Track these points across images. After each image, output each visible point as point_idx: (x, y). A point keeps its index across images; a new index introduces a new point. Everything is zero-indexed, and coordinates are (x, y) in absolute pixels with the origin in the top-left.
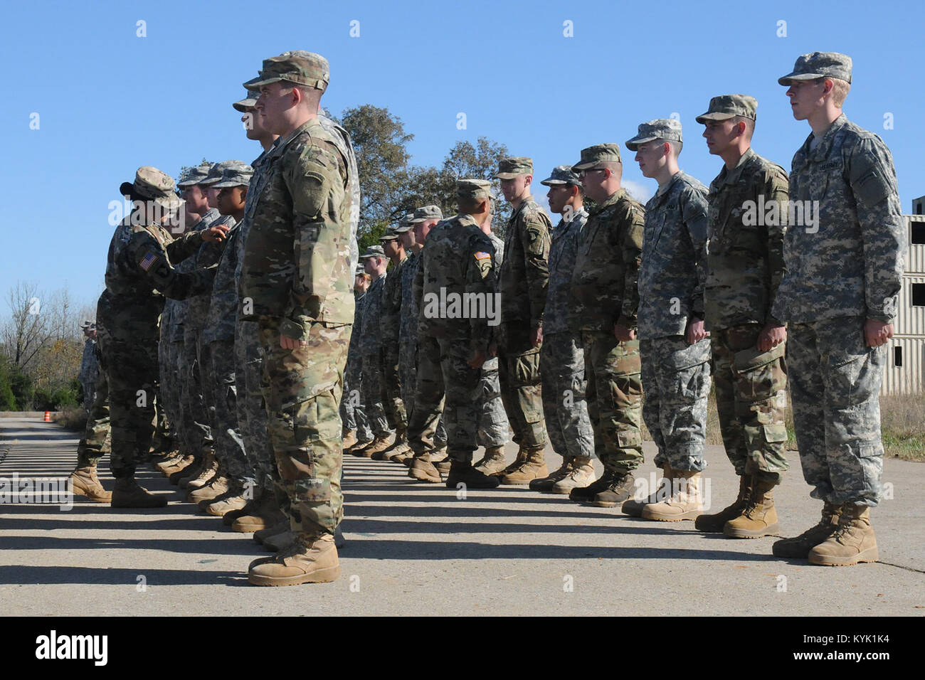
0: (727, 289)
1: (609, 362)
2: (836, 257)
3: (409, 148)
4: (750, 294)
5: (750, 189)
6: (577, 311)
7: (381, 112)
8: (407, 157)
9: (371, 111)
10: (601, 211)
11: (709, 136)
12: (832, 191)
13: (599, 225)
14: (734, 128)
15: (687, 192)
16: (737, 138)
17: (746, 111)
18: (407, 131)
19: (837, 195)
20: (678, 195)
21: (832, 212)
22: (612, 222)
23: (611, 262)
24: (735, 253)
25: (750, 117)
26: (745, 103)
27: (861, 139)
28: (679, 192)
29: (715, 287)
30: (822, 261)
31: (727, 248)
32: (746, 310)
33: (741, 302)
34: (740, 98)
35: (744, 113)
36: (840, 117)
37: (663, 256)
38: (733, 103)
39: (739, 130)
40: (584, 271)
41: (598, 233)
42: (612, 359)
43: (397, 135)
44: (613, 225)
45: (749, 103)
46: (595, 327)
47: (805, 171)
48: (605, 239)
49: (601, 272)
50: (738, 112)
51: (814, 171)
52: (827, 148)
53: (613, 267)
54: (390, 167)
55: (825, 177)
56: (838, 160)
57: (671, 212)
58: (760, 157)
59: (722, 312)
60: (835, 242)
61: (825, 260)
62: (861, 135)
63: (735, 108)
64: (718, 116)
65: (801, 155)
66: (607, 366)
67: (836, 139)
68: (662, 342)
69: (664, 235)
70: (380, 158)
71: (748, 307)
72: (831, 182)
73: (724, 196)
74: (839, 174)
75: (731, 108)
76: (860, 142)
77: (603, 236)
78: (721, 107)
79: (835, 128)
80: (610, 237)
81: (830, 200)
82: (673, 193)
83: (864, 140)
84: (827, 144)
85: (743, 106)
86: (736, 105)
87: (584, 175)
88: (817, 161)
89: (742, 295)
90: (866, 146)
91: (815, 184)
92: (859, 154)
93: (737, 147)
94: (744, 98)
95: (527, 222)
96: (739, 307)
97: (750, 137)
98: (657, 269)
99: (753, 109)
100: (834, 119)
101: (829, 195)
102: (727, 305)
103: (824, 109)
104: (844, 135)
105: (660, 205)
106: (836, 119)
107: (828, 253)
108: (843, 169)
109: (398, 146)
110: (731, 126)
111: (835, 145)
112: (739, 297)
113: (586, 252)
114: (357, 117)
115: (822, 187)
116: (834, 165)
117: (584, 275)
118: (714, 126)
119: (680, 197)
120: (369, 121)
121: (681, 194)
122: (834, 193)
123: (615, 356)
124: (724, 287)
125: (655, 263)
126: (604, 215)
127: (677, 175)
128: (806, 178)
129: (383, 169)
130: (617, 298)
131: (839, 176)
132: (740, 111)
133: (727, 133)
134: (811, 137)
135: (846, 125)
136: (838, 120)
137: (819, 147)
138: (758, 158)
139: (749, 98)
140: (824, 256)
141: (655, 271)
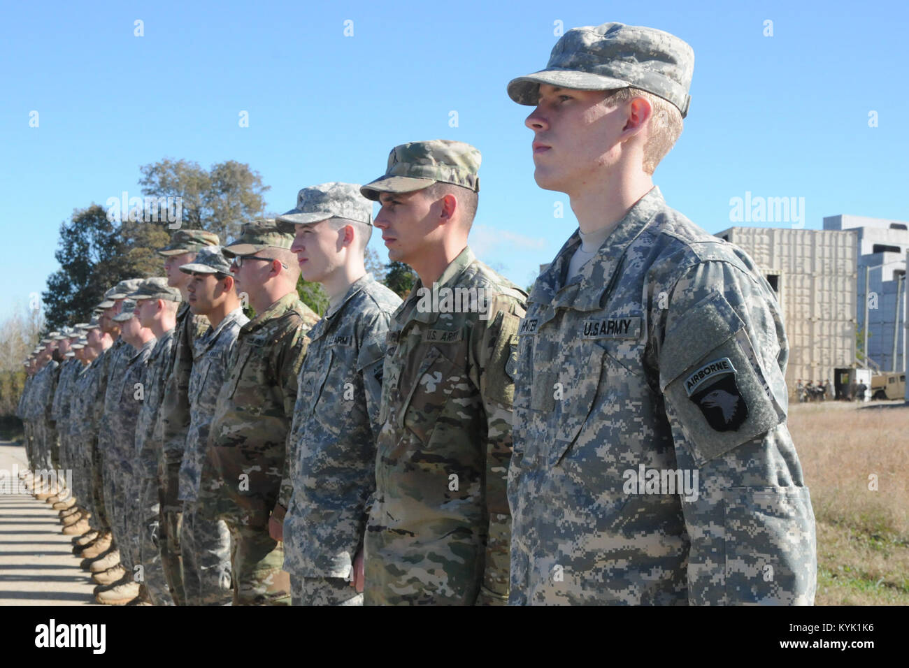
0: (407, 537)
1: (259, 576)
2: (619, 579)
3: (266, 197)
4: (451, 557)
5: (459, 338)
6: (213, 487)
7: (243, 166)
8: (265, 204)
9: (235, 166)
10: (258, 327)
11: (385, 225)
12: (612, 397)
13: (251, 352)
14: (434, 206)
15: (369, 318)
16: (441, 227)
17: (458, 173)
18: (265, 183)
19: (624, 415)
20: (353, 321)
21: (611, 458)
22: (270, 349)
23: (268, 413)
24: (423, 465)
25: (467, 185)
26: (455, 157)
27: (698, 261)
28: (356, 314)
29: (385, 528)
30: (583, 586)
31: (410, 454)
32: (439, 592)
33: (431, 572)
34: (444, 146)
35: (452, 178)
36: (648, 198)
37: (326, 427)
38: (430, 157)
39: (444, 211)
40: (225, 424)
41: (249, 363)
42: (264, 572)
43: (257, 186)
44: (272, 353)
45: (463, 157)
46: (240, 518)
47: (550, 331)
48: (259, 376)
49: (252, 428)
50: (441, 176)
51: (572, 334)
52: (607, 277)
53: (270, 420)
54: (250, 212)
55: (596, 357)
56: (633, 314)
57: (342, 349)
58: (484, 269)
59: (391, 585)
60: (618, 542)
61: (592, 585)
62: (698, 249)
63: (434, 167)
64: (401, 185)
65: (546, 286)
66: (256, 582)
67: (632, 255)
68: (317, 584)
69: (328, 389)
70: (242, 205)
71: (445, 587)
72: (611, 373)
73: (410, 342)
74: (634, 355)
75: (426, 168)
76: (695, 269)
77: (255, 371)
78: (406, 165)
79: (630, 226)
80: (266, 373)
81: (608, 423)
82: (348, 316)
83: (707, 263)
84: (609, 267)
85: (450, 163)
86: (438, 160)
87: (239, 264)
88: (578, 309)
89: (434, 557)
90: (710, 280)
91: (571, 370)
92: (692, 304)
93: (440, 247)
94: (453, 146)
95: (199, 323)
96: (427, 584)
97: (467, 226)
98: (315, 450)
99: (471, 168)
100: (635, 200)
101: (606, 408)
102: (404, 573)
103: (617, 172)
104: (652, 245)
105: (326, 334)
106: (637, 203)
107: (600, 565)
108: (644, 342)
109: (257, 195)
110: (425, 205)
111: (627, 271)
112: (427, 561)
113: (231, 394)
114: (223, 170)
115: (586, 382)
116: (618, 328)
117: (226, 430)
118: (396, 203)
119: (356, 326)
120: (233, 174)
121: (358, 320)
122: (617, 408)
123: (269, 566)
124: (401, 532)
125: (312, 437)
126: (259, 335)
127: (359, 283)
128: (553, 350)
129: (244, 214)
130: (275, 471)
131: (633, 360)
132: (445, 173)
133: (419, 218)
134: (575, 242)
135: (661, 218)
136: (642, 204)
137: (588, 272)
138: (479, 271)
139: (464, 147)
140: (587, 574)
141: (310, 454)
